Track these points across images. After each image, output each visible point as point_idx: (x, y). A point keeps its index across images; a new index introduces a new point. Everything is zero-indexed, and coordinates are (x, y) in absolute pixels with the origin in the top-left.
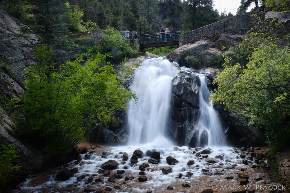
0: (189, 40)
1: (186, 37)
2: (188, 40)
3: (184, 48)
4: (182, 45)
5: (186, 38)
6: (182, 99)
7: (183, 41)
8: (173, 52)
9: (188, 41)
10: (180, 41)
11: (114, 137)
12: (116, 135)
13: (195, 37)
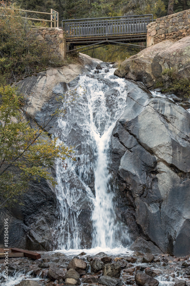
0: (168, 33)
1: (161, 26)
2: (165, 33)
3: (158, 49)
4: (153, 43)
5: (161, 30)
6: (157, 158)
7: (155, 34)
8: (134, 57)
9: (166, 36)
10: (148, 35)
11: (24, 231)
12: (27, 227)
13: (180, 27)
